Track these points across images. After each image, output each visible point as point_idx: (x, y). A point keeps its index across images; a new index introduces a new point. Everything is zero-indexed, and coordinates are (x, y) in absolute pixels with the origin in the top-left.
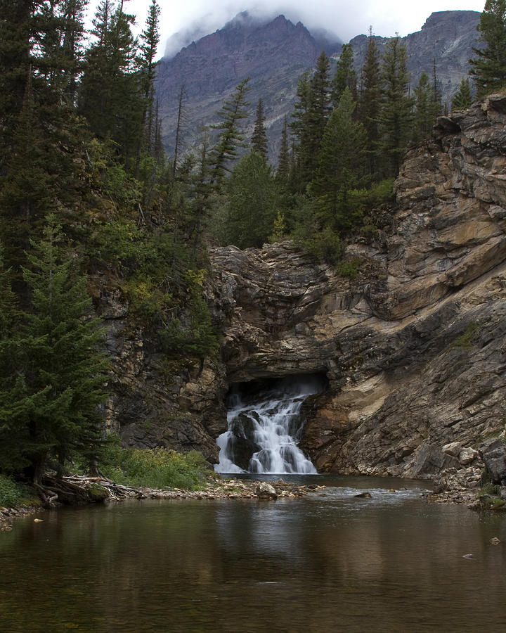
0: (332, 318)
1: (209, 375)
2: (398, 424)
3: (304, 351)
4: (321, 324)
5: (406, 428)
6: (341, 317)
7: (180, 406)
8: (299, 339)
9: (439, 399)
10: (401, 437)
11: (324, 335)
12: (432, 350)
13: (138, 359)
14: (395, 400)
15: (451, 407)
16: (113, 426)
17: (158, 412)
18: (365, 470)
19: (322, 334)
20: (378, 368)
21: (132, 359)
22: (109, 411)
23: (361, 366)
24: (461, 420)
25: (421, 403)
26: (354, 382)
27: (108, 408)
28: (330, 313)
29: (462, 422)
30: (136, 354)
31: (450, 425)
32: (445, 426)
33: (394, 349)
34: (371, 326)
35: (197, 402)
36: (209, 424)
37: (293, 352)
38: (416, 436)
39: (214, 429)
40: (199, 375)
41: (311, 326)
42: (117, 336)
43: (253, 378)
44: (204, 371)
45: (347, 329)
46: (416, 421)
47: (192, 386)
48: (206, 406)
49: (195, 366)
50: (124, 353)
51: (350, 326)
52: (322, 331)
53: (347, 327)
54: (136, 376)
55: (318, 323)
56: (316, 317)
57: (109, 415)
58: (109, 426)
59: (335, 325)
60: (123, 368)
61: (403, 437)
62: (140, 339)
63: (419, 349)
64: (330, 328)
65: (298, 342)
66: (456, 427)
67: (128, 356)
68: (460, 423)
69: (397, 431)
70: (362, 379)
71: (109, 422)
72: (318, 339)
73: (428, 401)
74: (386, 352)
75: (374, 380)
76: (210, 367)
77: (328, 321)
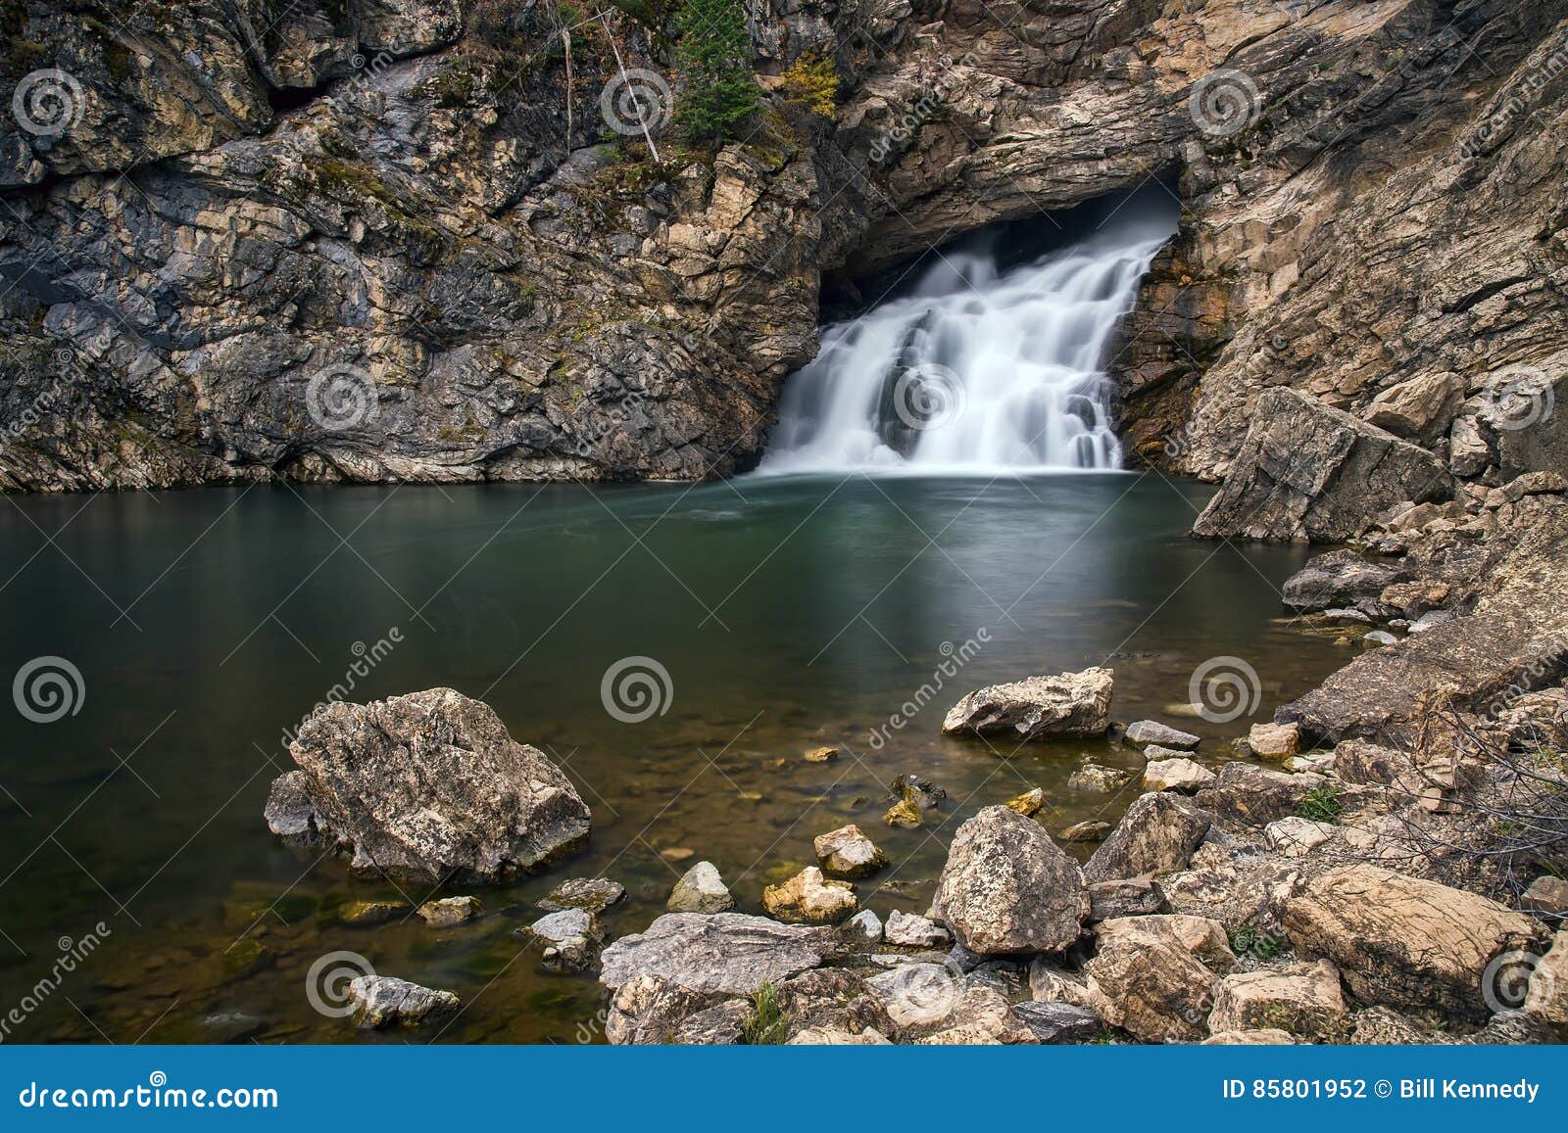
0: (1206, 22)
1: (733, 197)
2: (1315, 313)
3: (1120, 125)
4: (1172, 42)
5: (1337, 327)
6: (1236, 12)
7: (647, 291)
8: (1110, 94)
9: (1469, 213)
10: (1320, 359)
11: (1182, 73)
12: (1496, 54)
13: (497, 163)
14: (1331, 235)
15: (1513, 237)
16: (389, 352)
17: (552, 311)
18: (1209, 470)
19: (1175, 71)
20: (1309, 144)
21: (475, 164)
22: (375, 312)
23: (1265, 145)
24: (1517, 280)
25: (1402, 232)
26: (1246, 193)
27: (373, 304)
28: (1202, 7)
29: (1520, 288)
30: (491, 149)
31: (1463, 305)
32: (1446, 310)
33: (1370, 77)
34: (1320, 26)
35: (695, 278)
36: (752, 340)
37: (1091, 132)
38: (1368, 351)
39: (767, 352)
40: (707, 198)
41: (1145, 51)
42: (413, 99)
43: (994, 214)
44: (721, 186)
45: (1250, 47)
46: (1370, 296)
47: (683, 233)
48: (722, 288)
49: (685, 173)
50: (438, 148)
51: (1258, 38)
52: (1176, 62)
53: (1250, 41)
54: (497, 214)
55: (1164, 40)
56: (1159, 26)
57: (377, 323)
58: (378, 355)
59: (1213, 40)
60: (440, 191)
61: (1327, 356)
62: (485, 100)
63: (1445, 61)
64: (1199, 52)
65: (1107, 101)
66: (1488, 310)
67: (452, 157)
68: (1507, 291)
69: (1310, 339)
70: (1263, 183)
71: (376, 345)
72: (1165, 87)
73: (1431, 224)
74: (1342, 91)
75: (1304, 183)
76: (735, 173)
77: (1195, 32)
